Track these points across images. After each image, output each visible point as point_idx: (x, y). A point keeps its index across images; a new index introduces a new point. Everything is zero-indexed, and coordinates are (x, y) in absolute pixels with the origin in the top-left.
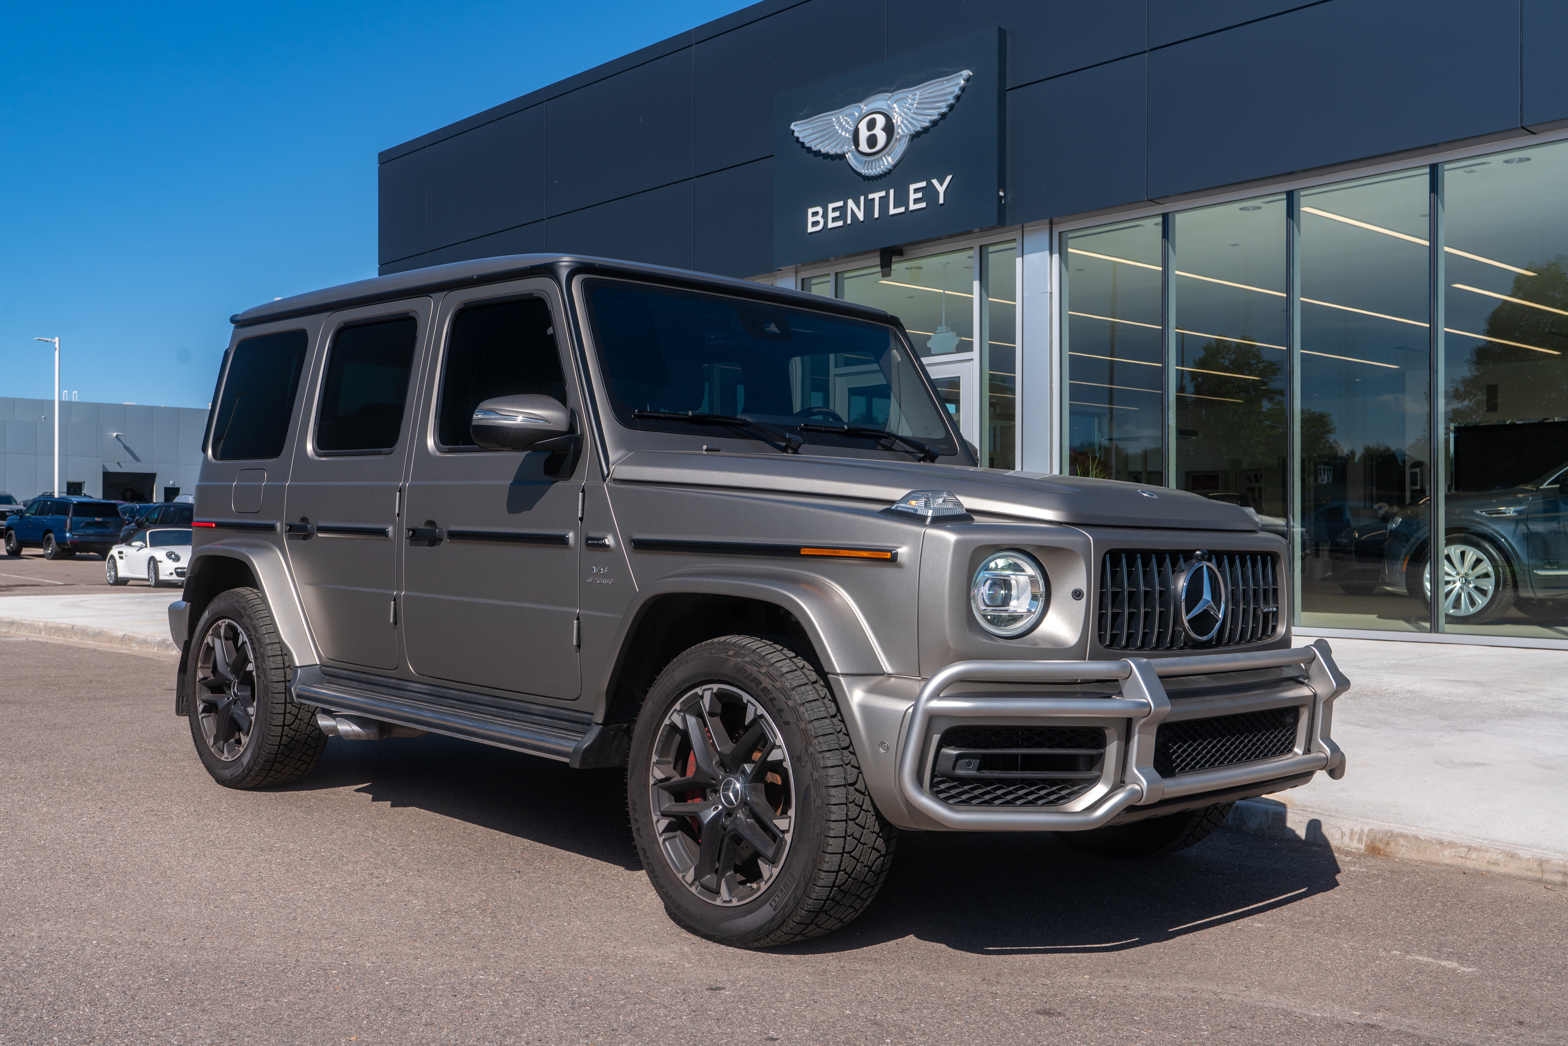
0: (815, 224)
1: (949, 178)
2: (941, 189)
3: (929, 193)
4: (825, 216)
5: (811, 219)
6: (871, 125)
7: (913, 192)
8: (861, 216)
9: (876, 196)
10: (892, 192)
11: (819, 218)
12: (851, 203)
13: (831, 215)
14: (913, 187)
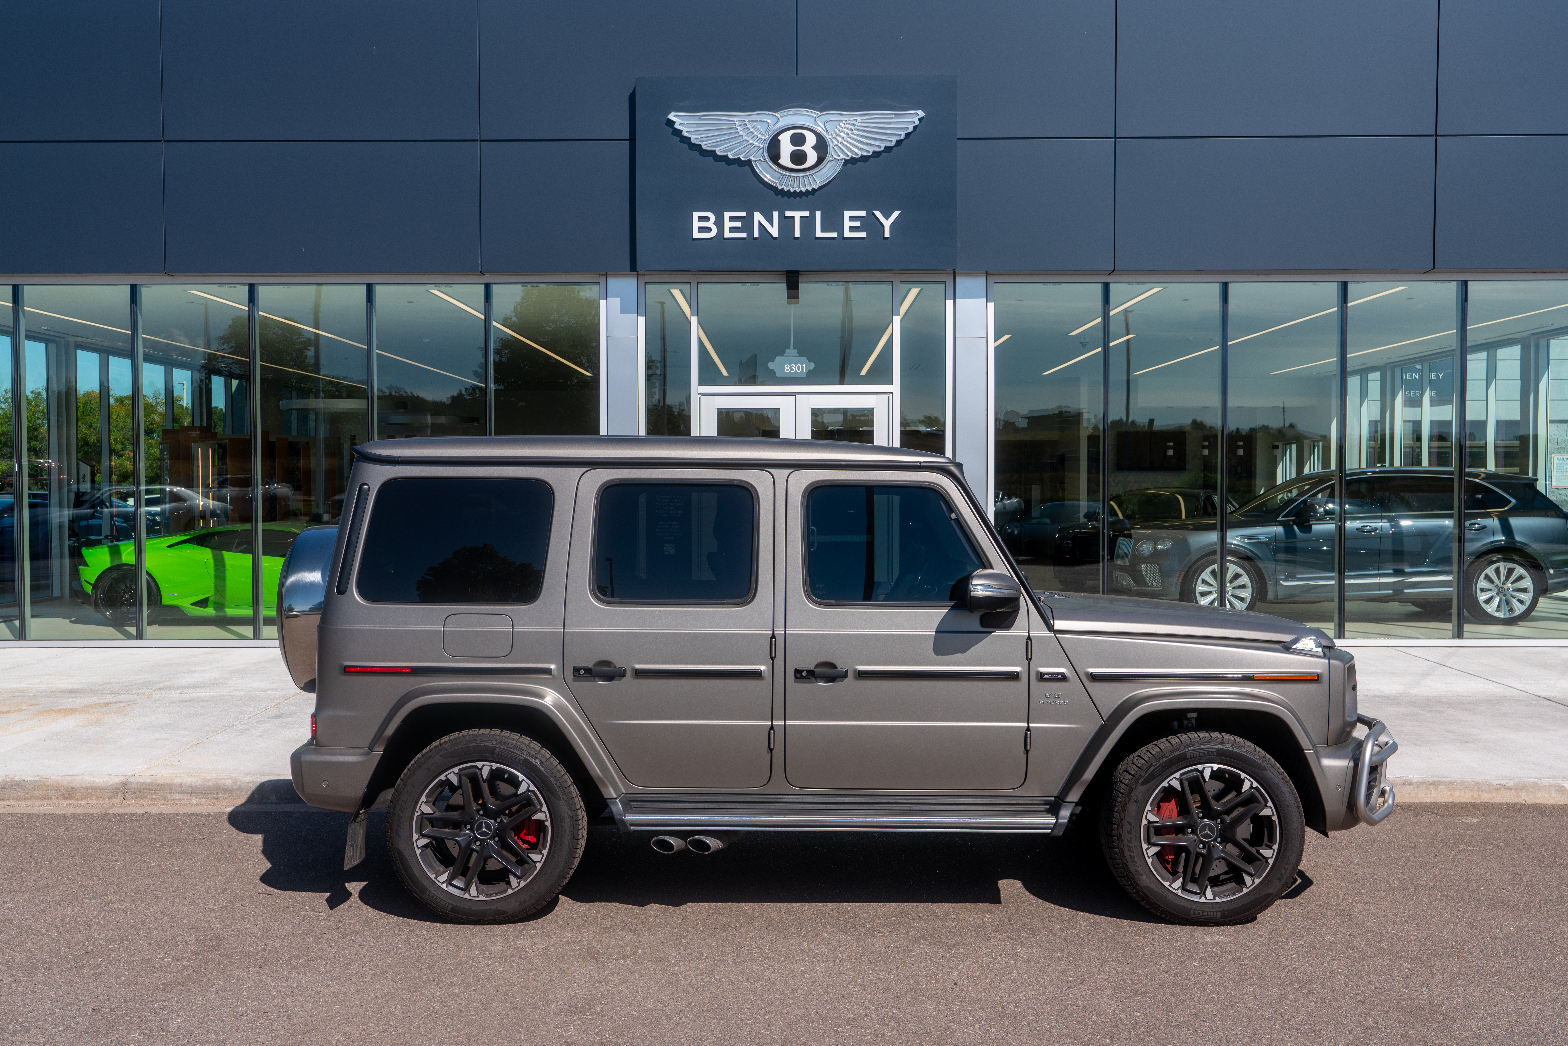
0: (702, 230)
1: (896, 214)
2: (887, 223)
3: (871, 225)
4: (720, 223)
5: (696, 224)
6: (798, 140)
7: (850, 220)
8: (774, 232)
9: (797, 215)
10: (818, 214)
11: (710, 224)
12: (758, 217)
13: (728, 224)
14: (847, 214)
